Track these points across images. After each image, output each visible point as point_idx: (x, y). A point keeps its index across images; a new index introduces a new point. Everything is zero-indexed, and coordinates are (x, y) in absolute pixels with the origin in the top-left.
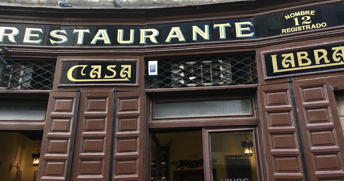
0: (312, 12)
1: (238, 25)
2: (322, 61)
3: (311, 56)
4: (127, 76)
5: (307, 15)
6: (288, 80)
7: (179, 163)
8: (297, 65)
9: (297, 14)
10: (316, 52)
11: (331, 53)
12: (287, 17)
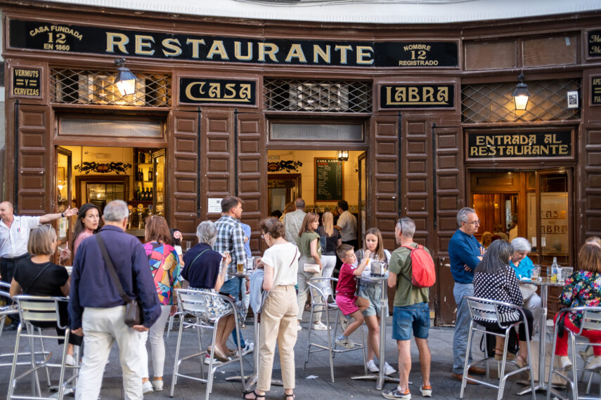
0: (428, 48)
1: (359, 49)
2: (428, 99)
3: (420, 93)
4: (247, 96)
5: (424, 50)
6: (397, 113)
8: (407, 100)
9: (415, 47)
10: (425, 89)
11: (436, 92)
12: (406, 48)
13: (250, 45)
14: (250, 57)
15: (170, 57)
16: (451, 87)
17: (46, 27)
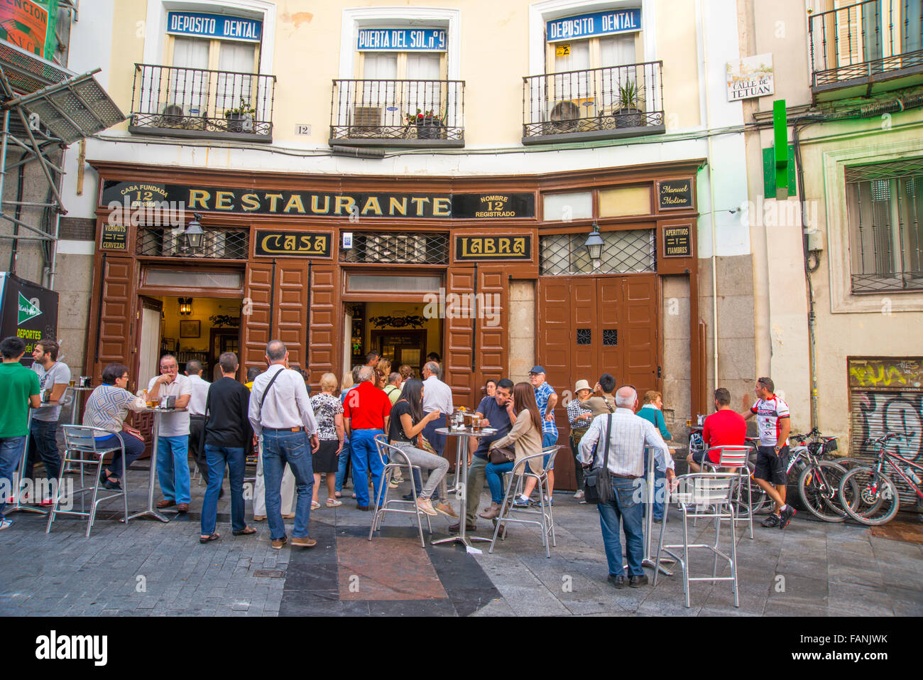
0: (506, 199)
1: (436, 201)
2: (504, 251)
3: (496, 244)
4: (321, 248)
5: (501, 201)
6: (473, 265)
7: (379, 321)
8: (483, 252)
9: (492, 198)
10: (501, 240)
11: (512, 243)
12: (483, 200)
13: (327, 199)
14: (326, 210)
15: (248, 211)
16: (528, 239)
17: (136, 186)
